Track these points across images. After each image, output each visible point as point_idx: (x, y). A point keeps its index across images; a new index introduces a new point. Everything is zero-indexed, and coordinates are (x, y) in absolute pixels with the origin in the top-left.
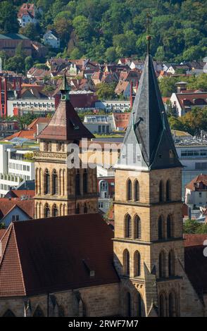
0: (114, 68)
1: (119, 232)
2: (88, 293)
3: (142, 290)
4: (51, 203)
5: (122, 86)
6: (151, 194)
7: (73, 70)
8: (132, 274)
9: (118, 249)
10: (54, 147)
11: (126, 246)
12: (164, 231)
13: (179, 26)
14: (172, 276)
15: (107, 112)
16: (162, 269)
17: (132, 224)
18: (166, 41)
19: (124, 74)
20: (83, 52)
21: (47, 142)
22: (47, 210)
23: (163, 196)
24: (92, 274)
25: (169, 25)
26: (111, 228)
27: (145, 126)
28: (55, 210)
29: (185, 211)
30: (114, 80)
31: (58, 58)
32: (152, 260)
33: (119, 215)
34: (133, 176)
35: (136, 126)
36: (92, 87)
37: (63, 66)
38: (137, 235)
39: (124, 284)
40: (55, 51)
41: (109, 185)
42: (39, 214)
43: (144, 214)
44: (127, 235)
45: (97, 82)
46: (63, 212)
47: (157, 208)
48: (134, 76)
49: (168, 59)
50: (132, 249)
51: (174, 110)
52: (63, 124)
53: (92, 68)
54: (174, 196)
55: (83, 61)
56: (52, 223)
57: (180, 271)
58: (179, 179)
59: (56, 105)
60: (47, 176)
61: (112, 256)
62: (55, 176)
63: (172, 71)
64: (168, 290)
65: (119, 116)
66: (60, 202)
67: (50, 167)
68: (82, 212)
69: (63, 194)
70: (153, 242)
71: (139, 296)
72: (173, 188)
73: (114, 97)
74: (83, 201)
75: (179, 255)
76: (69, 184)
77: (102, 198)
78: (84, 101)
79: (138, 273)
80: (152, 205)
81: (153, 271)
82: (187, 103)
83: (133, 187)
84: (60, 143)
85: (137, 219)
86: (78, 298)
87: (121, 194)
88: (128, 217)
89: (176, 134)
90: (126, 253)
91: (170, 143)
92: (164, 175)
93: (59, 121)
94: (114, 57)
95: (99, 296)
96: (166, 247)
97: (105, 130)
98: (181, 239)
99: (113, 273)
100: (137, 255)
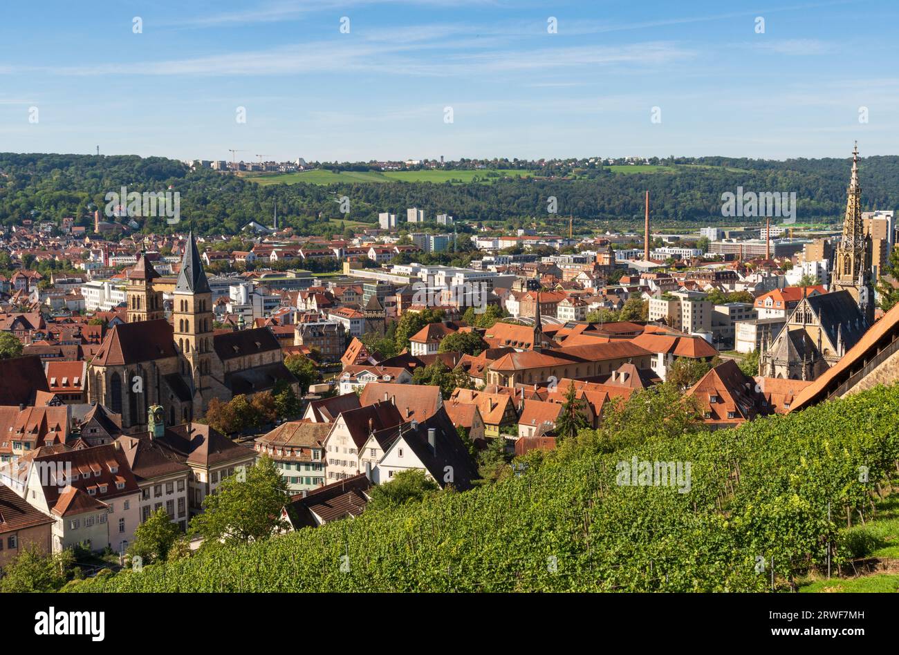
0: (170, 239)
1: (177, 329)
2: (160, 362)
3: (191, 360)
4: (137, 314)
5: (175, 249)
6: (195, 308)
7: (146, 240)
8: (184, 351)
9: (177, 338)
10: (138, 282)
11: (181, 336)
12: (202, 327)
13: (206, 217)
14: (207, 351)
15: (167, 263)
16: (201, 348)
17: (184, 325)
18: (199, 225)
19: (176, 242)
20: (152, 230)
21: (134, 280)
22: (134, 318)
23: (201, 308)
24: (162, 352)
25: (200, 216)
26: (172, 328)
27: (191, 270)
28: (139, 318)
29: (213, 317)
30: (170, 245)
31: (137, 234)
32: (196, 343)
33: (176, 320)
34: (184, 298)
35: (185, 270)
36: (157, 248)
37: (138, 239)
38: (187, 330)
39: (180, 357)
40: (135, 230)
41: (170, 304)
42: (131, 320)
43: (191, 319)
44: (182, 330)
45: (160, 246)
46: (144, 319)
47: (198, 315)
48: (182, 244)
49: (201, 235)
50: (184, 338)
51: (205, 262)
52: (143, 270)
53: (158, 239)
54: (207, 308)
55: (152, 236)
56: (138, 325)
57: (211, 348)
58: (211, 299)
59: (138, 260)
60: (134, 299)
61: (173, 342)
62: (139, 299)
63: (203, 240)
64: (205, 359)
65: (174, 265)
66: (142, 314)
67: (136, 294)
68: (155, 319)
69: (144, 308)
70: (196, 333)
71: (189, 363)
72: (207, 304)
73: (171, 255)
74: (155, 313)
75: (211, 340)
76: (147, 303)
77: (166, 311)
78: (153, 257)
79: (188, 351)
80: (196, 313)
81: (197, 349)
82: (212, 258)
83: (184, 305)
84: (141, 280)
85: (187, 321)
86: (155, 365)
87: (177, 307)
88: (182, 321)
89: (207, 274)
90: (181, 340)
91: (205, 279)
92: (202, 297)
93: (140, 267)
94: (170, 233)
95: (167, 365)
96: (204, 336)
97: (167, 273)
98: (212, 331)
99: (174, 351)
100: (188, 341)
